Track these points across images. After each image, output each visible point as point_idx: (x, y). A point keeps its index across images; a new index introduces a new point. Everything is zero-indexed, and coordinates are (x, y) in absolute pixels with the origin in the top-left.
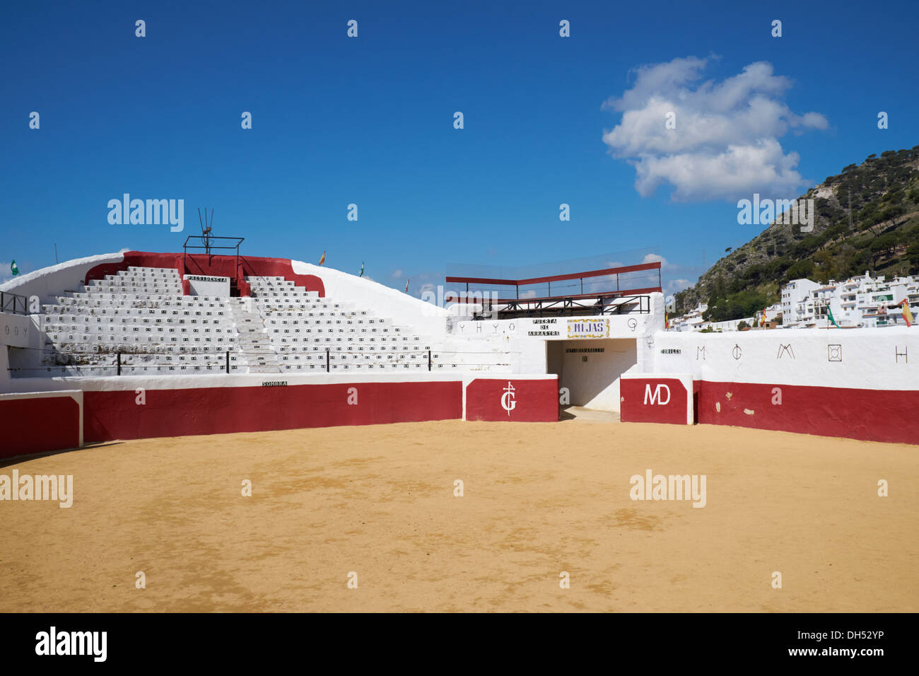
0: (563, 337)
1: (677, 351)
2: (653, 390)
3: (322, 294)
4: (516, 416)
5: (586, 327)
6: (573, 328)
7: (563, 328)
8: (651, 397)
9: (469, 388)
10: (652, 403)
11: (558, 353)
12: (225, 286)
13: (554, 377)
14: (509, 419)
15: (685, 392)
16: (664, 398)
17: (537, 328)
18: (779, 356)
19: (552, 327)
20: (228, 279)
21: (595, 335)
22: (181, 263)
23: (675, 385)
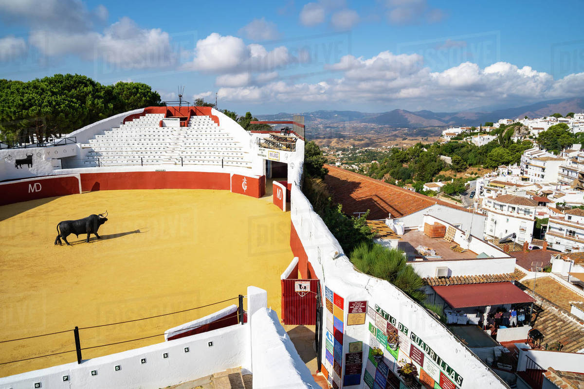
0: (267, 158)
3: (218, 125)
4: (247, 193)
5: (273, 154)
6: (270, 154)
7: (267, 153)
8: (278, 194)
9: (232, 177)
12: (177, 122)
14: (245, 194)
15: (283, 196)
16: (280, 196)
17: (260, 152)
19: (264, 153)
20: (179, 119)
21: (275, 159)
22: (166, 112)
23: (282, 191)
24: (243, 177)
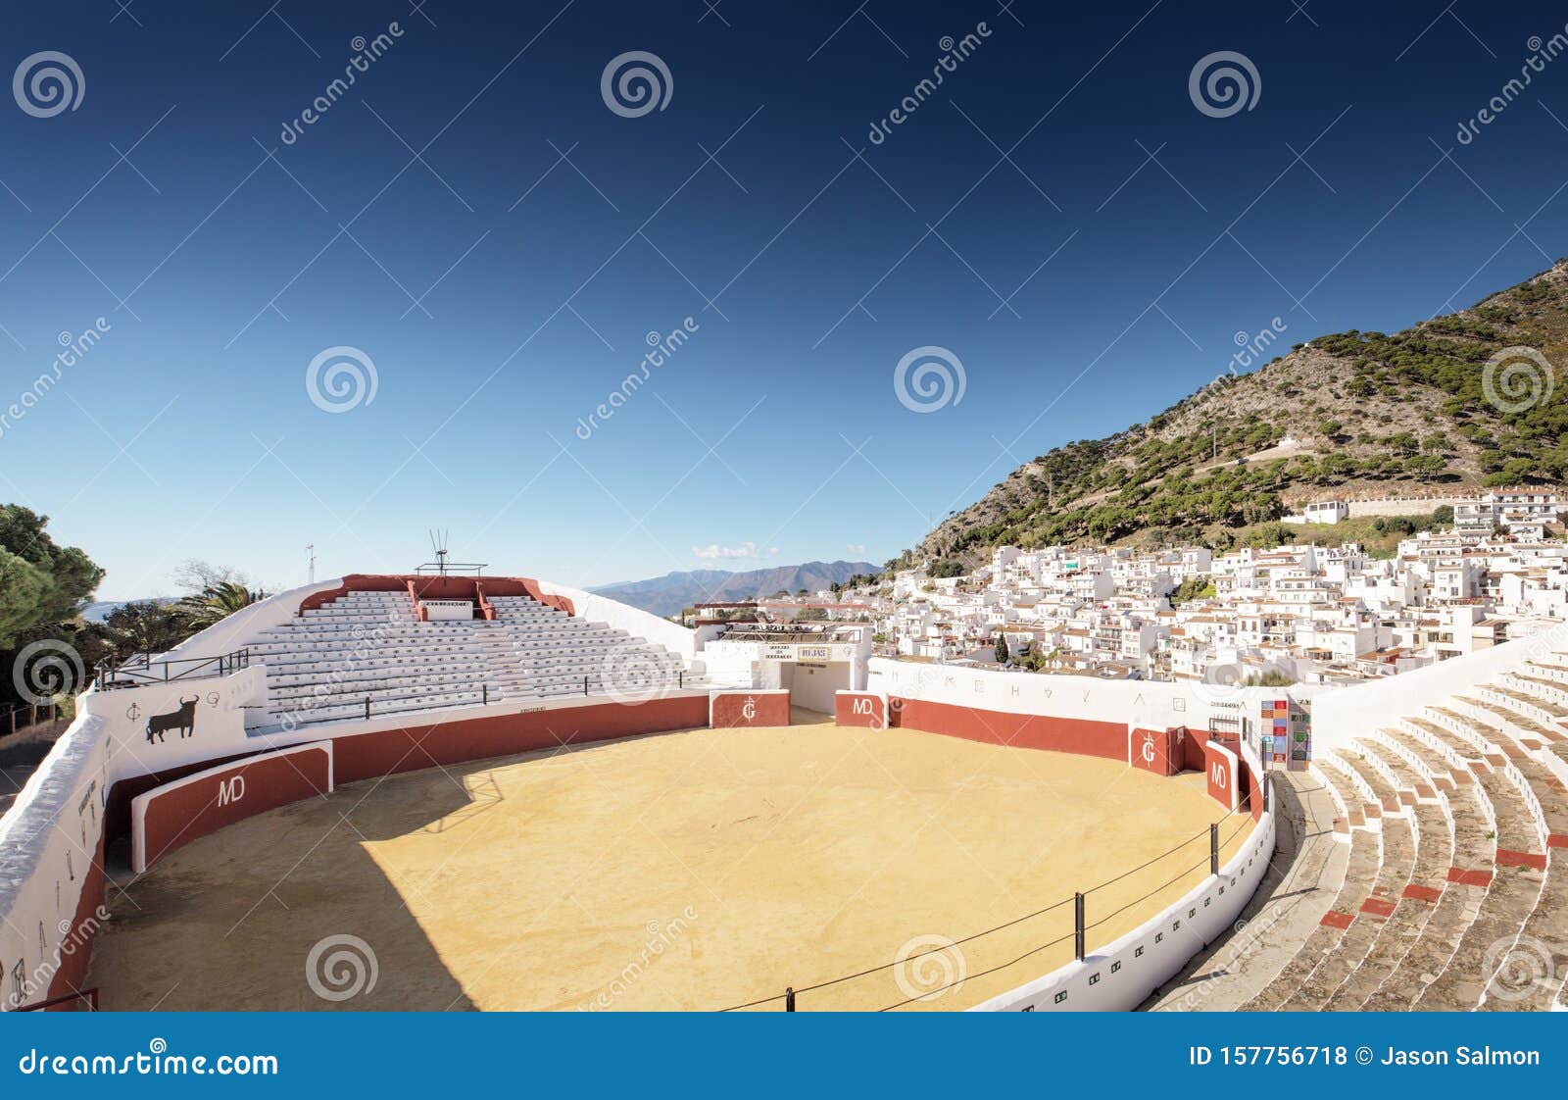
0: (795, 659)
1: (880, 673)
2: (860, 702)
3: (571, 614)
4: (755, 723)
5: (812, 652)
6: (801, 653)
7: (794, 652)
8: (858, 708)
9: (714, 702)
10: (859, 711)
11: (789, 672)
13: (785, 691)
14: (751, 726)
15: (883, 706)
16: (868, 709)
17: (773, 652)
18: (946, 684)
19: (785, 652)
21: (817, 659)
23: (876, 700)
24: (745, 697)
